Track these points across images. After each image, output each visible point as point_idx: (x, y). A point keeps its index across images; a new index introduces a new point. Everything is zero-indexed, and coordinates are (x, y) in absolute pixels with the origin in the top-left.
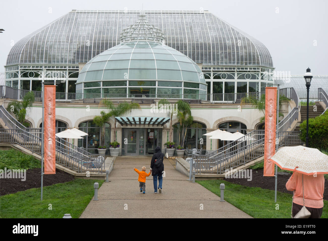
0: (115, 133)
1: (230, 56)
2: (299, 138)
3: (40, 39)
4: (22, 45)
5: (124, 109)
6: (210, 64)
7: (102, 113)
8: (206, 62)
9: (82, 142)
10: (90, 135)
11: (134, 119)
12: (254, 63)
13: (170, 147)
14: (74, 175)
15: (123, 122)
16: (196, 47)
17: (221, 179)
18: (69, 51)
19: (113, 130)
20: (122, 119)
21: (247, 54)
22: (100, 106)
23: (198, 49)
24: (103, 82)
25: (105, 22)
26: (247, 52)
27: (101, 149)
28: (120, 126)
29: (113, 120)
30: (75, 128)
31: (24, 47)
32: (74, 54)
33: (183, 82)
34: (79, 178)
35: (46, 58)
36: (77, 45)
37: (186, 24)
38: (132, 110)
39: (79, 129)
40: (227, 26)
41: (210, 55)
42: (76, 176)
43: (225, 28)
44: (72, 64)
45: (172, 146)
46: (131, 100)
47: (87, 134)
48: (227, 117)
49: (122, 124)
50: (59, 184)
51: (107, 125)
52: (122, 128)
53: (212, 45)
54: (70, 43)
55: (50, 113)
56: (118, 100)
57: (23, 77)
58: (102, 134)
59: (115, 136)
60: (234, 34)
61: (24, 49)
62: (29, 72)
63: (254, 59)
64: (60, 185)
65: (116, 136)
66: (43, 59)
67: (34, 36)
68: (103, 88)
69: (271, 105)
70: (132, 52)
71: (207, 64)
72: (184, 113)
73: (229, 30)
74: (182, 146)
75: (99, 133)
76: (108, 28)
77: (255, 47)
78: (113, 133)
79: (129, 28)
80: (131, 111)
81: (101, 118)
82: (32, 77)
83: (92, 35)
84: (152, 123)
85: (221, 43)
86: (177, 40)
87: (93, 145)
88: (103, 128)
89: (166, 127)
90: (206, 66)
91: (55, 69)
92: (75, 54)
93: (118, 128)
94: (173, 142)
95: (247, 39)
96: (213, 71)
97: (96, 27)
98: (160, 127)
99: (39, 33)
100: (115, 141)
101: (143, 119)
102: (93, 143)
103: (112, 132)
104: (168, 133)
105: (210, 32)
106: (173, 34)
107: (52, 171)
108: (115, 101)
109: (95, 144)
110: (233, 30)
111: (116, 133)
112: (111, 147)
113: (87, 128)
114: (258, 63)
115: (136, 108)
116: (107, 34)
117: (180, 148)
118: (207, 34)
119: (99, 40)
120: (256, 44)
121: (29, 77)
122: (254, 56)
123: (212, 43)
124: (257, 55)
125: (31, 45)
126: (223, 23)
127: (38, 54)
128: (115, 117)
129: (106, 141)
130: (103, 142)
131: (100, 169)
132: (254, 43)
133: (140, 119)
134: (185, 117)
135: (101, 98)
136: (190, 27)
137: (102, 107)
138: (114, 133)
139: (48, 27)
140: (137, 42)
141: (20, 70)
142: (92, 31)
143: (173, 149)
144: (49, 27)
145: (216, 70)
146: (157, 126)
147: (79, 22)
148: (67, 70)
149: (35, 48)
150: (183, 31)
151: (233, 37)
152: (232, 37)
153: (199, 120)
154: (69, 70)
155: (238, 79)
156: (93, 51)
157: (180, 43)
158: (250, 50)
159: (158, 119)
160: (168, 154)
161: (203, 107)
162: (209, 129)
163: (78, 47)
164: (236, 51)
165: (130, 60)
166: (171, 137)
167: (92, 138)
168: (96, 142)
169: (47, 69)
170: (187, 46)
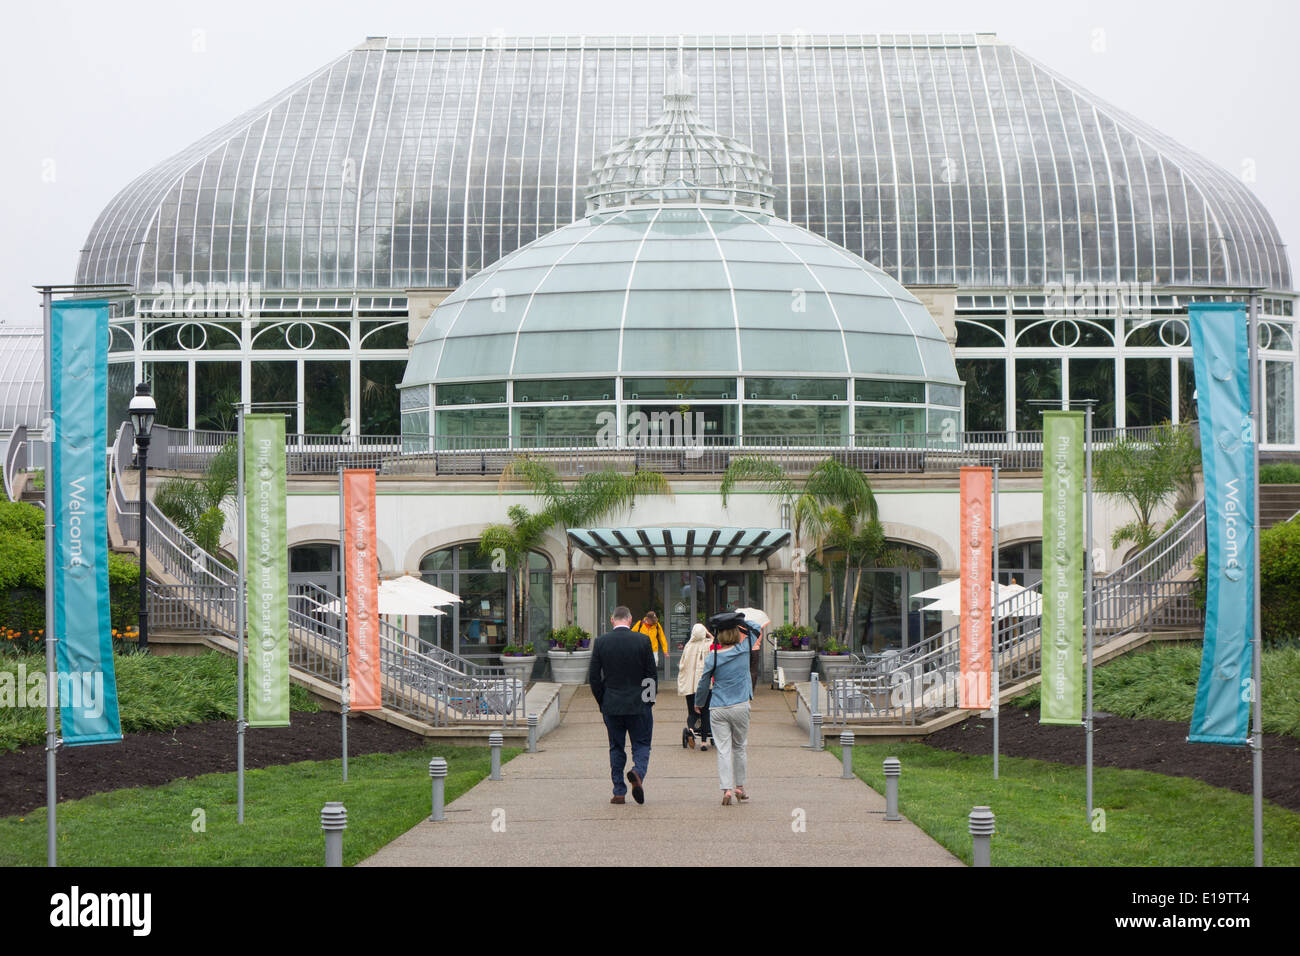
0: (570, 591)
1: (1090, 244)
2: (1191, 605)
3: (228, 175)
4: (145, 205)
5: (605, 494)
6: (999, 282)
7: (516, 513)
8: (982, 273)
9: (436, 630)
10: (469, 602)
11: (642, 535)
12: (1201, 274)
13: (797, 644)
14: (421, 733)
15: (599, 550)
16: (936, 203)
17: (913, 740)
18: (360, 232)
19: (562, 580)
20: (595, 536)
21: (1168, 234)
22: (505, 484)
23: (944, 213)
24: (516, 382)
25: (519, 94)
26: (1168, 228)
27: (515, 656)
28: (591, 564)
29: (557, 538)
30: (407, 574)
31: (157, 217)
32: (380, 243)
33: (853, 380)
34: (439, 743)
35: (256, 263)
36: (397, 203)
37: (892, 101)
38: (638, 499)
39: (425, 578)
40: (1081, 103)
41: (998, 242)
42: (428, 737)
43: (1069, 114)
44: (374, 290)
45: (801, 642)
46: (633, 459)
47: (455, 599)
48: (1019, 526)
49: (597, 556)
50: (380, 754)
51: (535, 561)
52: (599, 572)
53: (1008, 197)
54: (363, 196)
55: (361, 545)
56: (580, 459)
57: (153, 347)
58: (517, 598)
59: (572, 604)
60: (1112, 145)
61: (155, 222)
62: (181, 325)
63: (1199, 256)
64: (381, 757)
65: (574, 605)
66: (244, 268)
67: (200, 166)
68: (514, 409)
69: (975, 517)
70: (636, 258)
71: (985, 282)
72: (850, 512)
73: (1089, 127)
74: (845, 642)
75: (506, 594)
76: (535, 124)
77: (1206, 202)
78: (561, 592)
79: (622, 153)
80: (632, 504)
81: (512, 532)
82: (195, 347)
83: (461, 154)
84: (717, 551)
85: (1048, 187)
86: (850, 177)
87: (483, 639)
88: (521, 574)
89: (780, 567)
90: (983, 290)
91: (299, 312)
92: (386, 240)
93: (582, 574)
94: (805, 626)
95: (1169, 166)
96: (1015, 312)
97: (478, 119)
98: (753, 566)
99: (219, 149)
100: (570, 623)
101: (680, 538)
102: (481, 631)
103: (558, 587)
104: (786, 590)
105: (999, 134)
106: (830, 145)
107: (372, 703)
108: (569, 463)
109: (488, 638)
110: (1107, 124)
111: (575, 590)
112: (554, 648)
113: (457, 572)
114: (1219, 274)
115: (655, 492)
116: (532, 149)
117: (835, 648)
118: (988, 143)
119: (494, 178)
120: (1210, 188)
121: (180, 349)
122: (1199, 243)
123: (1007, 188)
124: (1214, 237)
125: (187, 206)
126: (1063, 91)
127: (220, 243)
128: (569, 530)
129: (532, 627)
130: (523, 630)
131: (509, 717)
132: (1201, 187)
133: (667, 535)
134: (851, 527)
135: (510, 449)
136: (910, 111)
137: (513, 488)
138: (568, 592)
139: (260, 121)
140: (658, 212)
141: (143, 316)
142: (464, 138)
143: (806, 653)
144: (264, 121)
145: (1029, 307)
146: (742, 562)
147: (402, 94)
148: (355, 314)
149: (205, 220)
150: (876, 131)
151: (1104, 158)
152: (1101, 160)
153: (910, 537)
154: (362, 314)
155: (1129, 343)
156: (469, 228)
157: (863, 188)
158: (1179, 214)
159: (740, 535)
160: (785, 672)
161: (924, 486)
162: (949, 573)
163: (401, 211)
164: (1119, 220)
165: (625, 290)
166: (797, 606)
167: (477, 616)
168: (492, 631)
169: (263, 310)
170: (892, 204)
